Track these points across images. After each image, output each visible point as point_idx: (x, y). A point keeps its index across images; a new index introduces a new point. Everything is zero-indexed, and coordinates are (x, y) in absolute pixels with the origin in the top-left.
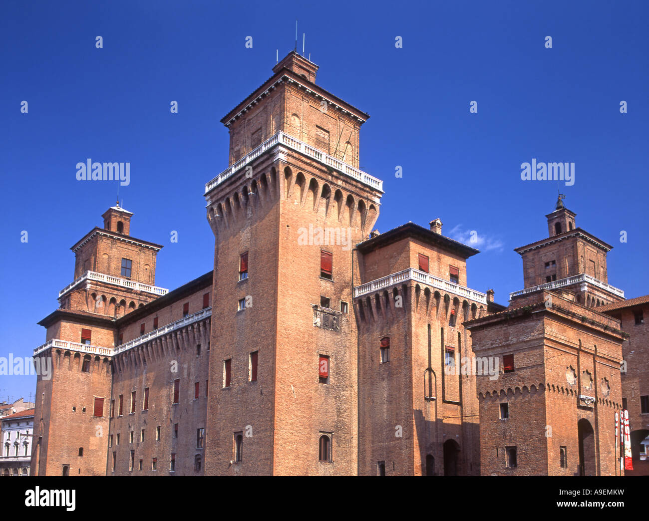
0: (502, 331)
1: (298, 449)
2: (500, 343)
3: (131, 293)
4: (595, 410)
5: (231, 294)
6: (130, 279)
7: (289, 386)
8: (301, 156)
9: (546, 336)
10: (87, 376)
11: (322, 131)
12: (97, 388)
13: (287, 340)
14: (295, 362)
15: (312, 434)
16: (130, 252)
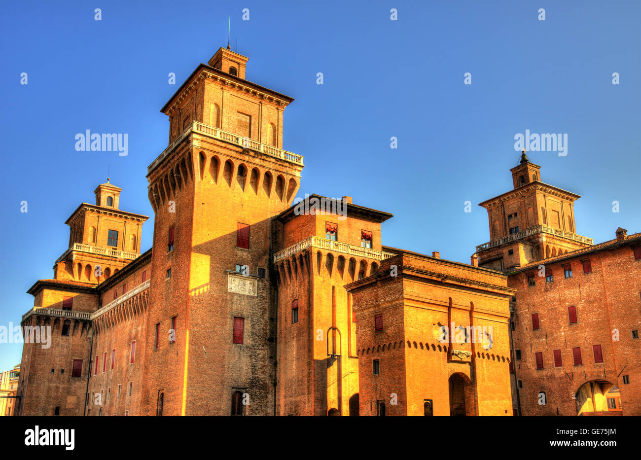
0: (374, 293)
1: (208, 405)
2: (372, 304)
3: (116, 261)
4: (472, 364)
5: (162, 265)
6: (116, 249)
7: (201, 347)
8: (216, 141)
9: (405, 296)
10: (66, 339)
11: (244, 115)
12: (76, 350)
13: (199, 305)
14: (208, 325)
15: (224, 391)
16: (116, 224)
